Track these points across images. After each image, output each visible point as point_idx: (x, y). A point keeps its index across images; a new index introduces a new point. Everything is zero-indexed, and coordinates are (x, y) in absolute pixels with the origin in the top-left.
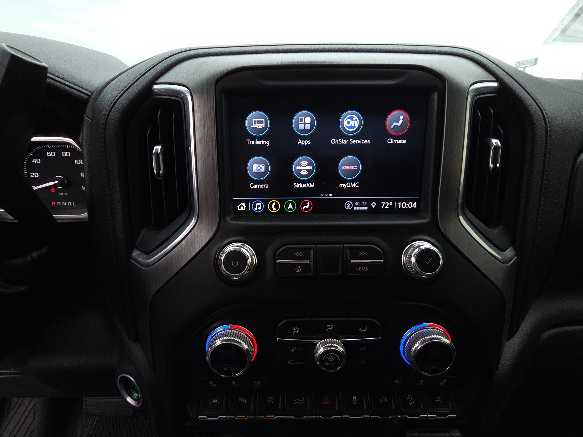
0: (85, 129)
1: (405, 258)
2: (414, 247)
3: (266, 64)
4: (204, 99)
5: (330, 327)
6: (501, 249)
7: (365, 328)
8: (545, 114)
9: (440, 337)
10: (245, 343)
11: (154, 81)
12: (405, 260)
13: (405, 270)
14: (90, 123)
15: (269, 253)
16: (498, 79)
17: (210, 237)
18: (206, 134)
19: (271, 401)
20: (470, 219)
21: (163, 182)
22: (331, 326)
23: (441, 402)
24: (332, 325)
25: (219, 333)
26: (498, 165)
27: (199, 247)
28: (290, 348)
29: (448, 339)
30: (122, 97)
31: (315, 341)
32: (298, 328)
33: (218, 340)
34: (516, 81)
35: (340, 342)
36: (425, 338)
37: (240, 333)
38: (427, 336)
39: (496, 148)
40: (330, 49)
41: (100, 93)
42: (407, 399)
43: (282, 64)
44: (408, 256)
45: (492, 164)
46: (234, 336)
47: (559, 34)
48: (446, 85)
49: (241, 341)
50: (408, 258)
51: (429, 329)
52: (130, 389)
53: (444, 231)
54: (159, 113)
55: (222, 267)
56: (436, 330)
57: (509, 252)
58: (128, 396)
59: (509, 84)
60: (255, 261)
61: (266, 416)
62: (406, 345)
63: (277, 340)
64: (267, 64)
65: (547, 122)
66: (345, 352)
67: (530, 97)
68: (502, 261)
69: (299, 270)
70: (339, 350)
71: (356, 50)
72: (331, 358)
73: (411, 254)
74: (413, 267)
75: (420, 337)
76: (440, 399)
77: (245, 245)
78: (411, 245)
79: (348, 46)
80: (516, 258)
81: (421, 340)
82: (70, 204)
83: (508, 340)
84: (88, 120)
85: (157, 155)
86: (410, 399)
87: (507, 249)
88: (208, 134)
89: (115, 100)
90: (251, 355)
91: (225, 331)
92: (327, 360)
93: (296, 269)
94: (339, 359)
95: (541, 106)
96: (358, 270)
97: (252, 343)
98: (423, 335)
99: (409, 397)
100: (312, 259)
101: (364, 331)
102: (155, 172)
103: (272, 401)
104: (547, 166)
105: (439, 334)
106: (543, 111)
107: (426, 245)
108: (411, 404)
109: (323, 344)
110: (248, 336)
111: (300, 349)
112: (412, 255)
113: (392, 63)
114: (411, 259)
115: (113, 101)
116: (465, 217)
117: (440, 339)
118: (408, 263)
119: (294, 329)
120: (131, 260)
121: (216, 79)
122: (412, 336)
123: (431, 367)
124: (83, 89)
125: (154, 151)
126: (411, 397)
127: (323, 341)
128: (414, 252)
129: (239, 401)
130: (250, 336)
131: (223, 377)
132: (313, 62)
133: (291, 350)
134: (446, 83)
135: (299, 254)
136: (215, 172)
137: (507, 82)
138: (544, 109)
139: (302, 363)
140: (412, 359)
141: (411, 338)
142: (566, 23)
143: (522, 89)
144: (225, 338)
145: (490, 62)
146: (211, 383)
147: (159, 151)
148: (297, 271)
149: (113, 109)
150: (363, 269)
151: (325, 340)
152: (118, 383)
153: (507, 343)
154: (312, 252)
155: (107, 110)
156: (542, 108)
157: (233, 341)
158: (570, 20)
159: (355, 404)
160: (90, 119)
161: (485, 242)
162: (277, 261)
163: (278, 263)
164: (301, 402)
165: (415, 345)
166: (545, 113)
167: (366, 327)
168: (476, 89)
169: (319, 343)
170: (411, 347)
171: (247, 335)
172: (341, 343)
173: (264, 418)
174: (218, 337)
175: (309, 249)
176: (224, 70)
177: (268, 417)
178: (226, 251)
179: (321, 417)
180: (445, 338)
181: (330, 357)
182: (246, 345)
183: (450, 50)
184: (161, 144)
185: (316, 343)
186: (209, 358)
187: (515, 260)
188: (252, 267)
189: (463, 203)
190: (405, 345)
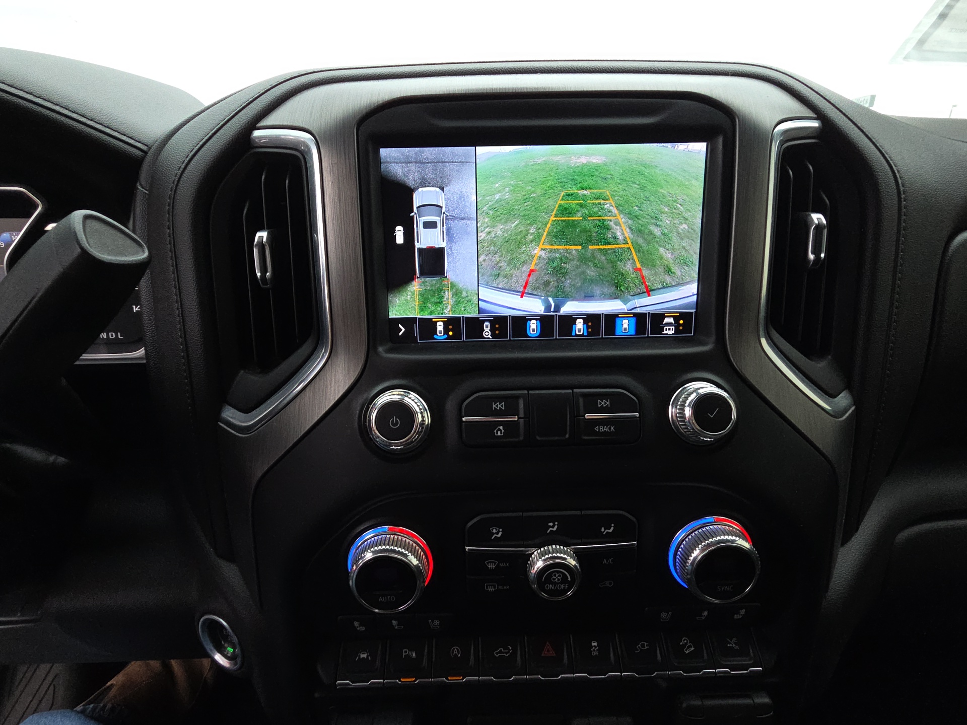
0: (139, 207)
1: (674, 410)
2: (689, 391)
3: (441, 93)
4: (338, 150)
5: (553, 527)
6: (828, 393)
7: (611, 527)
8: (896, 172)
9: (734, 538)
10: (413, 556)
11: (253, 124)
12: (674, 414)
13: (675, 430)
14: (147, 197)
15: (450, 406)
16: (819, 115)
17: (352, 381)
18: (343, 209)
19: (456, 652)
20: (779, 344)
21: (270, 291)
22: (555, 525)
23: (737, 647)
24: (556, 523)
25: (369, 541)
26: (823, 255)
27: (335, 398)
28: (488, 563)
29: (747, 541)
30: (200, 152)
31: (527, 551)
32: (501, 530)
33: (369, 551)
34: (849, 119)
35: (571, 550)
36: (710, 540)
37: (404, 539)
38: (713, 537)
39: (819, 227)
40: (545, 69)
41: (164, 147)
42: (681, 643)
43: (467, 92)
44: (680, 405)
45: (812, 253)
46: (394, 544)
47: (914, 48)
48: (736, 124)
49: (407, 552)
50: (679, 409)
51: (715, 526)
52: (219, 640)
53: (737, 365)
54: (263, 177)
55: (373, 429)
56: (727, 527)
57: (843, 399)
58: (216, 652)
59: (837, 123)
60: (428, 420)
61: (449, 678)
62: (679, 553)
63: (465, 549)
64: (443, 93)
65: (901, 185)
66: (578, 567)
67: (871, 145)
68: (831, 413)
69: (501, 433)
70: (569, 563)
71: (588, 69)
72: (557, 578)
73: (685, 402)
74: (688, 424)
75: (702, 539)
76: (735, 643)
77: (410, 394)
78: (683, 389)
79: (575, 64)
80: (853, 408)
81: (703, 544)
82: (112, 335)
83: (843, 544)
84: (144, 192)
85: (261, 246)
86: (686, 644)
87: (839, 395)
88: (346, 210)
89: (189, 157)
90: (424, 576)
91: (380, 537)
92: (549, 580)
93: (495, 431)
94: (569, 579)
95: (889, 159)
96: (598, 430)
97: (424, 556)
98: (706, 535)
99: (684, 641)
100: (522, 414)
101: (610, 532)
102: (259, 274)
103: (459, 654)
104: (901, 257)
105: (733, 534)
106: (894, 167)
107: (708, 388)
108: (687, 652)
109: (542, 555)
110: (418, 545)
111: (505, 565)
112: (686, 405)
113: (647, 88)
114: (684, 411)
115: (187, 158)
116: (770, 341)
117: (733, 541)
118: (680, 417)
119: (494, 531)
120: (219, 423)
121: (358, 118)
122: (688, 538)
123: (721, 588)
124: (134, 140)
125: (256, 240)
126: (687, 641)
127: (542, 549)
128: (690, 399)
129: (404, 654)
130: (421, 544)
131: (378, 613)
132: (518, 89)
133: (489, 567)
134: (736, 121)
135: (500, 406)
136: (358, 271)
137: (834, 119)
138: (894, 163)
139: (508, 587)
140: (689, 576)
141: (686, 541)
142: (924, 28)
143: (858, 131)
144: (380, 547)
145: (805, 87)
146: (356, 624)
147: (265, 240)
148: (497, 433)
149: (187, 171)
150: (606, 429)
151: (546, 548)
152: (200, 630)
153: (842, 549)
154: (521, 402)
155: (177, 174)
156: (891, 162)
157: (394, 551)
158: (930, 25)
159: (595, 654)
160: (146, 190)
161: (803, 382)
162: (464, 419)
163: (466, 422)
164: (507, 653)
165: (693, 553)
166: (897, 169)
167: (613, 525)
168: (784, 131)
169: (536, 553)
170: (686, 556)
171: (417, 542)
172: (572, 552)
173: (446, 680)
174: (367, 547)
175: (517, 397)
176: (372, 105)
177: (452, 679)
178: (379, 403)
179: (541, 678)
180: (743, 539)
181: (555, 575)
182: (415, 559)
183: (741, 68)
184: (268, 228)
185: (530, 553)
186: (354, 582)
187: (853, 411)
188: (423, 428)
189: (766, 318)
190: (677, 553)
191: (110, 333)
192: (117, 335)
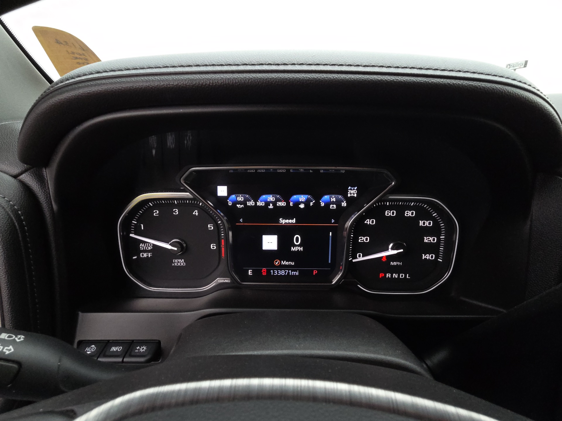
191: (401, 274)
192: (406, 276)
